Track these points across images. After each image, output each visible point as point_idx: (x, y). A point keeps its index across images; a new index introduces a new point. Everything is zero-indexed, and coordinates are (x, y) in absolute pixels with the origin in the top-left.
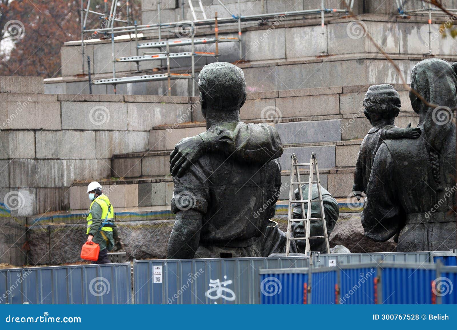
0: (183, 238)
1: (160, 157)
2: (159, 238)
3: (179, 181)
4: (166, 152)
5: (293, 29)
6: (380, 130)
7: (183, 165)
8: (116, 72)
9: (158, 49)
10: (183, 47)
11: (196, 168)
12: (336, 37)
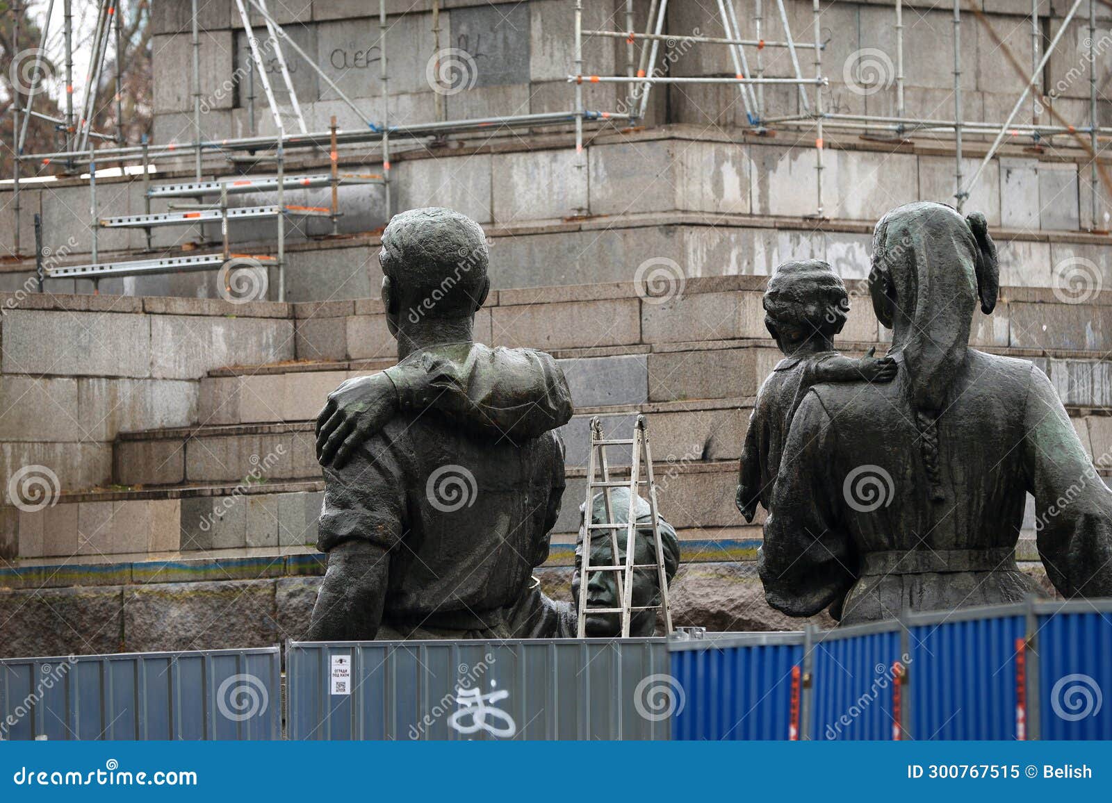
0: (346, 607)
1: (230, 438)
2: (234, 620)
3: (338, 476)
4: (243, 427)
5: (509, 156)
6: (802, 364)
7: (347, 441)
8: (99, 252)
9: (193, 200)
10: (253, 195)
11: (378, 450)
12: (609, 176)
